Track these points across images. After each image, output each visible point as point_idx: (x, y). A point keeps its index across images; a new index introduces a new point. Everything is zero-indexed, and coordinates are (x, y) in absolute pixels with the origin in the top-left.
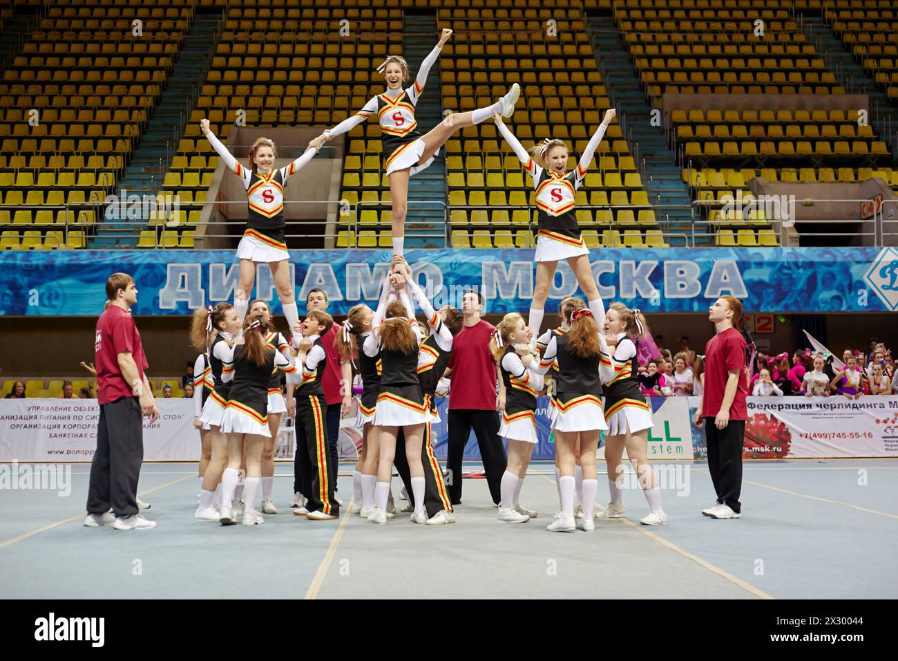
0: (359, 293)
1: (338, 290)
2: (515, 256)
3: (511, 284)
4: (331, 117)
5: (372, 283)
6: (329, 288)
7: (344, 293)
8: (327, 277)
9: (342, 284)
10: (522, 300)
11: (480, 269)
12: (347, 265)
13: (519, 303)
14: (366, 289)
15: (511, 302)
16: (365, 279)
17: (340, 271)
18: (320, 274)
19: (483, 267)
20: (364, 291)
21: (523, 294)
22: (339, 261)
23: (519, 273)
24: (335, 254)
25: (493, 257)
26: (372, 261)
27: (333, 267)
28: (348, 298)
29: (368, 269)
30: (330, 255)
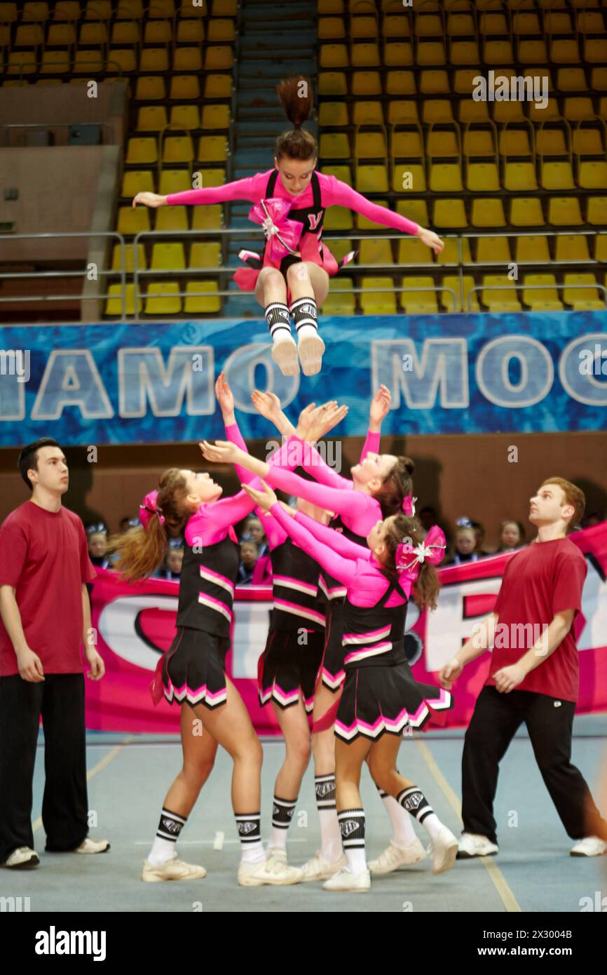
0: (143, 403)
1: (105, 399)
2: (434, 328)
3: (427, 380)
4: (105, 64)
5: (167, 383)
6: (89, 394)
7: (115, 404)
8: (84, 376)
9: (111, 386)
10: (448, 411)
11: (367, 354)
12: (121, 353)
13: (441, 415)
14: (157, 394)
15: (427, 415)
16: (154, 377)
17: (107, 363)
18: (70, 370)
19: (374, 351)
20: (153, 400)
21: (449, 398)
22: (104, 345)
23: (442, 360)
24: (97, 331)
25: (392, 331)
26: (166, 342)
27: (95, 354)
28: (124, 412)
29: (159, 358)
30: (88, 333)
